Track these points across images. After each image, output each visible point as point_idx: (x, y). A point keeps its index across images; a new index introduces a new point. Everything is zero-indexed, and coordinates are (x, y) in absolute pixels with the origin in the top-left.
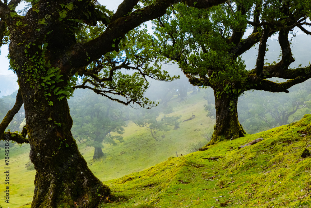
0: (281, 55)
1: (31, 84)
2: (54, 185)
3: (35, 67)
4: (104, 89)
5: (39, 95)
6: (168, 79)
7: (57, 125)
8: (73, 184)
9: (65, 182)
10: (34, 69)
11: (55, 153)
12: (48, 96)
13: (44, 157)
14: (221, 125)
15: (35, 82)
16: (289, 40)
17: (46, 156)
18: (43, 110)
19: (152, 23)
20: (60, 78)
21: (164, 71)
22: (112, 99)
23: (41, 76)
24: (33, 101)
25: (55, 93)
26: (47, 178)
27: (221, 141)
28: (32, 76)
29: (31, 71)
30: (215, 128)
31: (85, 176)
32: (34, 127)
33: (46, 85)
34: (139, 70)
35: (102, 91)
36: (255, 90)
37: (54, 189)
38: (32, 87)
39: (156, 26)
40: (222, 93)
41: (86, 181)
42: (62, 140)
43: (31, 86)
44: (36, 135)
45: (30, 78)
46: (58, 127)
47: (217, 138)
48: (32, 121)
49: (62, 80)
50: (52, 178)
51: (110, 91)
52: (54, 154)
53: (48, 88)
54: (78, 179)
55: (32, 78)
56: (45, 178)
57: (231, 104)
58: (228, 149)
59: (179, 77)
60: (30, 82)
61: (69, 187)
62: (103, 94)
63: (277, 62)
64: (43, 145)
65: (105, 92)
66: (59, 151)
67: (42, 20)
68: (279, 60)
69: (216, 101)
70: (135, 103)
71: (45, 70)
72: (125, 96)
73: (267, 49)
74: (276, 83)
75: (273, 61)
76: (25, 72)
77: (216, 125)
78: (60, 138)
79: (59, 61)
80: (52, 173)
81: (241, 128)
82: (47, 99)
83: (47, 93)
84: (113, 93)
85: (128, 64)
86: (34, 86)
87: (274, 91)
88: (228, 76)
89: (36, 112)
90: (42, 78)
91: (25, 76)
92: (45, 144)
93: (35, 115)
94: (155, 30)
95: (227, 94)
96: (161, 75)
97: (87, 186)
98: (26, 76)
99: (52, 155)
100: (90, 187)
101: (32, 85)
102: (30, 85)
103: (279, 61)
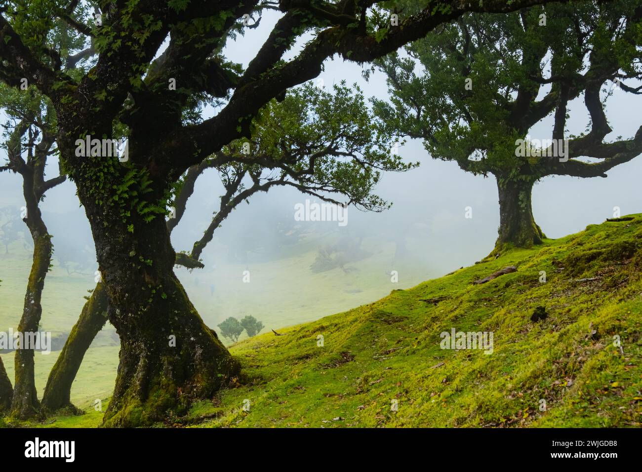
0: (590, 124)
1: (97, 198)
2: (145, 361)
3: (100, 171)
4: (312, 185)
5: (112, 216)
6: (402, 167)
7: (145, 264)
8: (177, 357)
9: (165, 355)
10: (98, 174)
11: (144, 308)
12: (126, 217)
13: (126, 316)
14: (507, 227)
15: (103, 194)
16: (602, 100)
17: (130, 314)
18: (120, 240)
19: (388, 84)
20: (149, 186)
21: (395, 156)
22: (325, 200)
23: (113, 185)
24: (103, 225)
25: (138, 211)
26: (135, 348)
27: (507, 250)
28: (96, 185)
29: (94, 177)
30: (500, 232)
31: (198, 344)
32: (108, 267)
33: (120, 198)
34: (354, 157)
35: (310, 188)
36: (556, 176)
37: (144, 366)
38: (99, 202)
39: (393, 88)
40: (507, 181)
41: (200, 352)
42: (153, 288)
43: (97, 202)
44: (112, 280)
45: (93, 188)
46: (147, 267)
47: (502, 246)
48: (104, 258)
49: (150, 190)
50: (143, 349)
51: (322, 187)
52: (141, 310)
53: (125, 203)
54: (187, 349)
55: (97, 188)
56: (132, 349)
57: (521, 197)
58: (471, 281)
59: (418, 164)
60: (95, 195)
61: (170, 363)
62: (311, 193)
63: (586, 134)
64: (123, 296)
65: (314, 188)
66: (151, 305)
67: (101, 93)
68: (588, 130)
69: (499, 193)
70: (358, 204)
71: (117, 174)
72: (345, 193)
73: (568, 115)
74: (587, 164)
75: (580, 133)
76: (84, 180)
77: (501, 226)
78: (151, 284)
79: (149, 158)
80: (141, 342)
81: (537, 231)
82: (124, 221)
83: (125, 212)
84: (327, 190)
85: (336, 148)
86: (102, 200)
87: (584, 176)
88: (496, 161)
89: (109, 242)
90: (115, 187)
91: (85, 185)
92: (127, 295)
93: (107, 248)
94: (392, 95)
95: (515, 183)
96: (390, 162)
97: (201, 360)
98: (87, 185)
99: (139, 313)
100: (205, 361)
101: (99, 199)
102: (95, 200)
103: (589, 132)
